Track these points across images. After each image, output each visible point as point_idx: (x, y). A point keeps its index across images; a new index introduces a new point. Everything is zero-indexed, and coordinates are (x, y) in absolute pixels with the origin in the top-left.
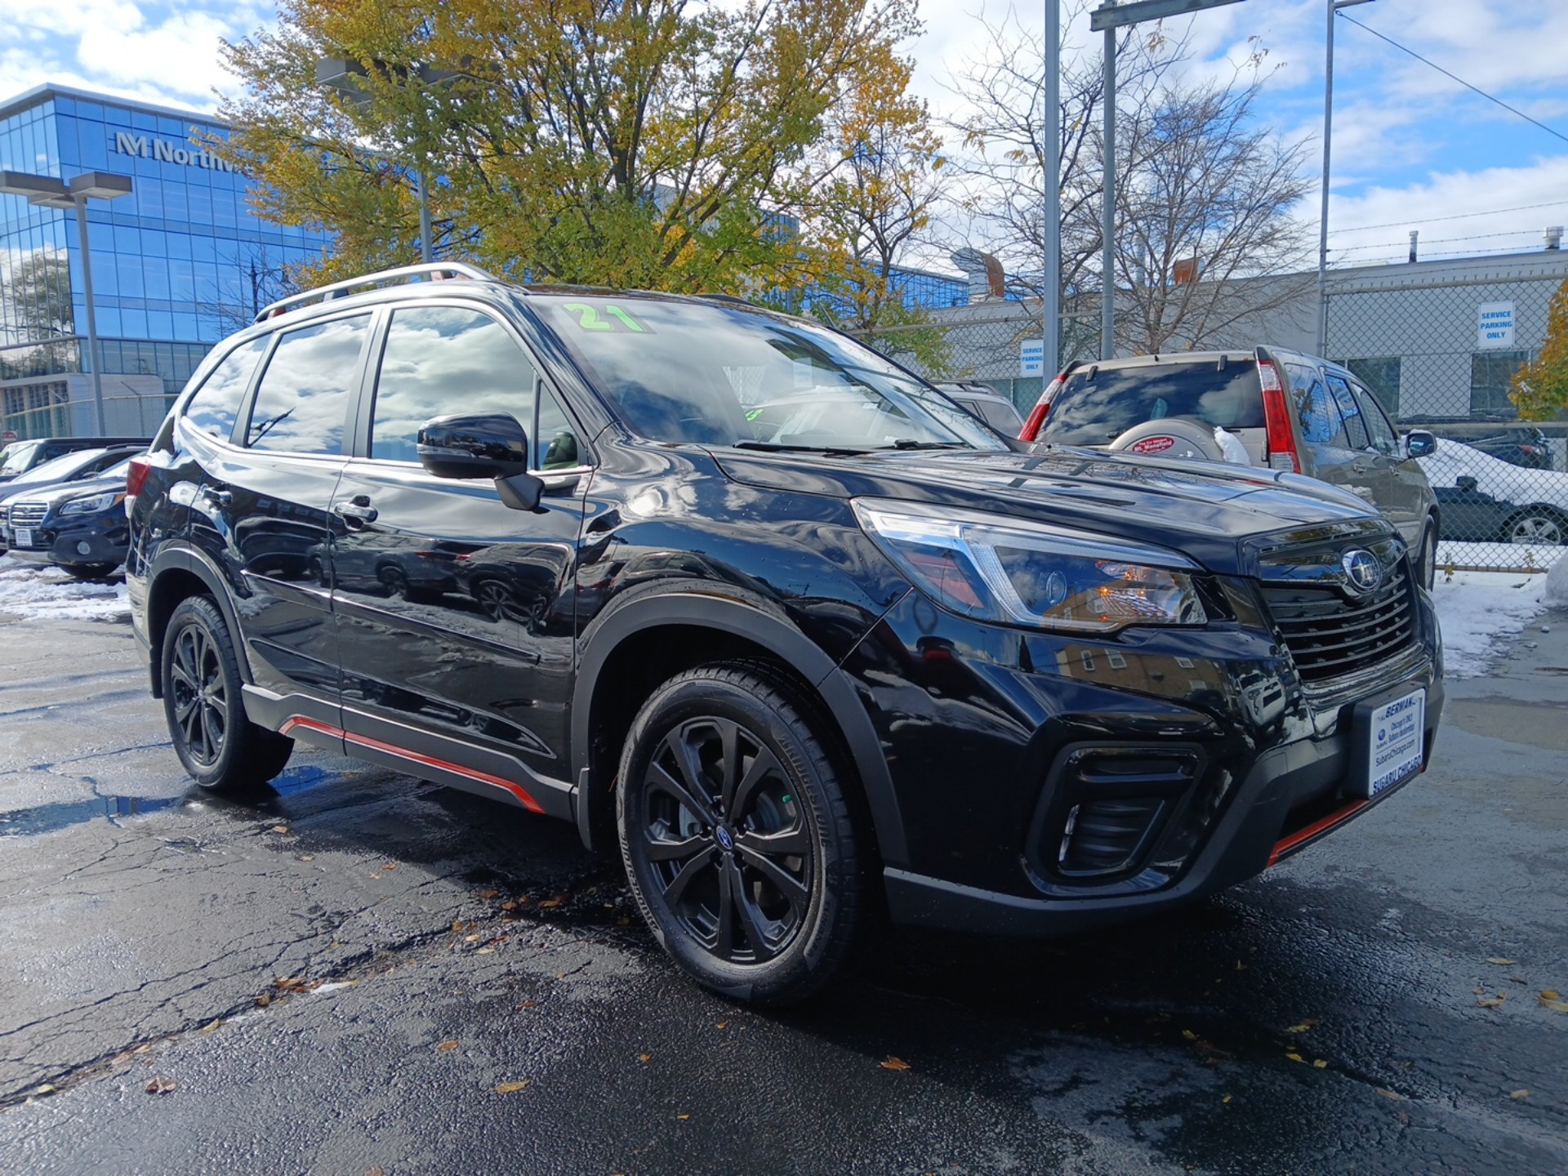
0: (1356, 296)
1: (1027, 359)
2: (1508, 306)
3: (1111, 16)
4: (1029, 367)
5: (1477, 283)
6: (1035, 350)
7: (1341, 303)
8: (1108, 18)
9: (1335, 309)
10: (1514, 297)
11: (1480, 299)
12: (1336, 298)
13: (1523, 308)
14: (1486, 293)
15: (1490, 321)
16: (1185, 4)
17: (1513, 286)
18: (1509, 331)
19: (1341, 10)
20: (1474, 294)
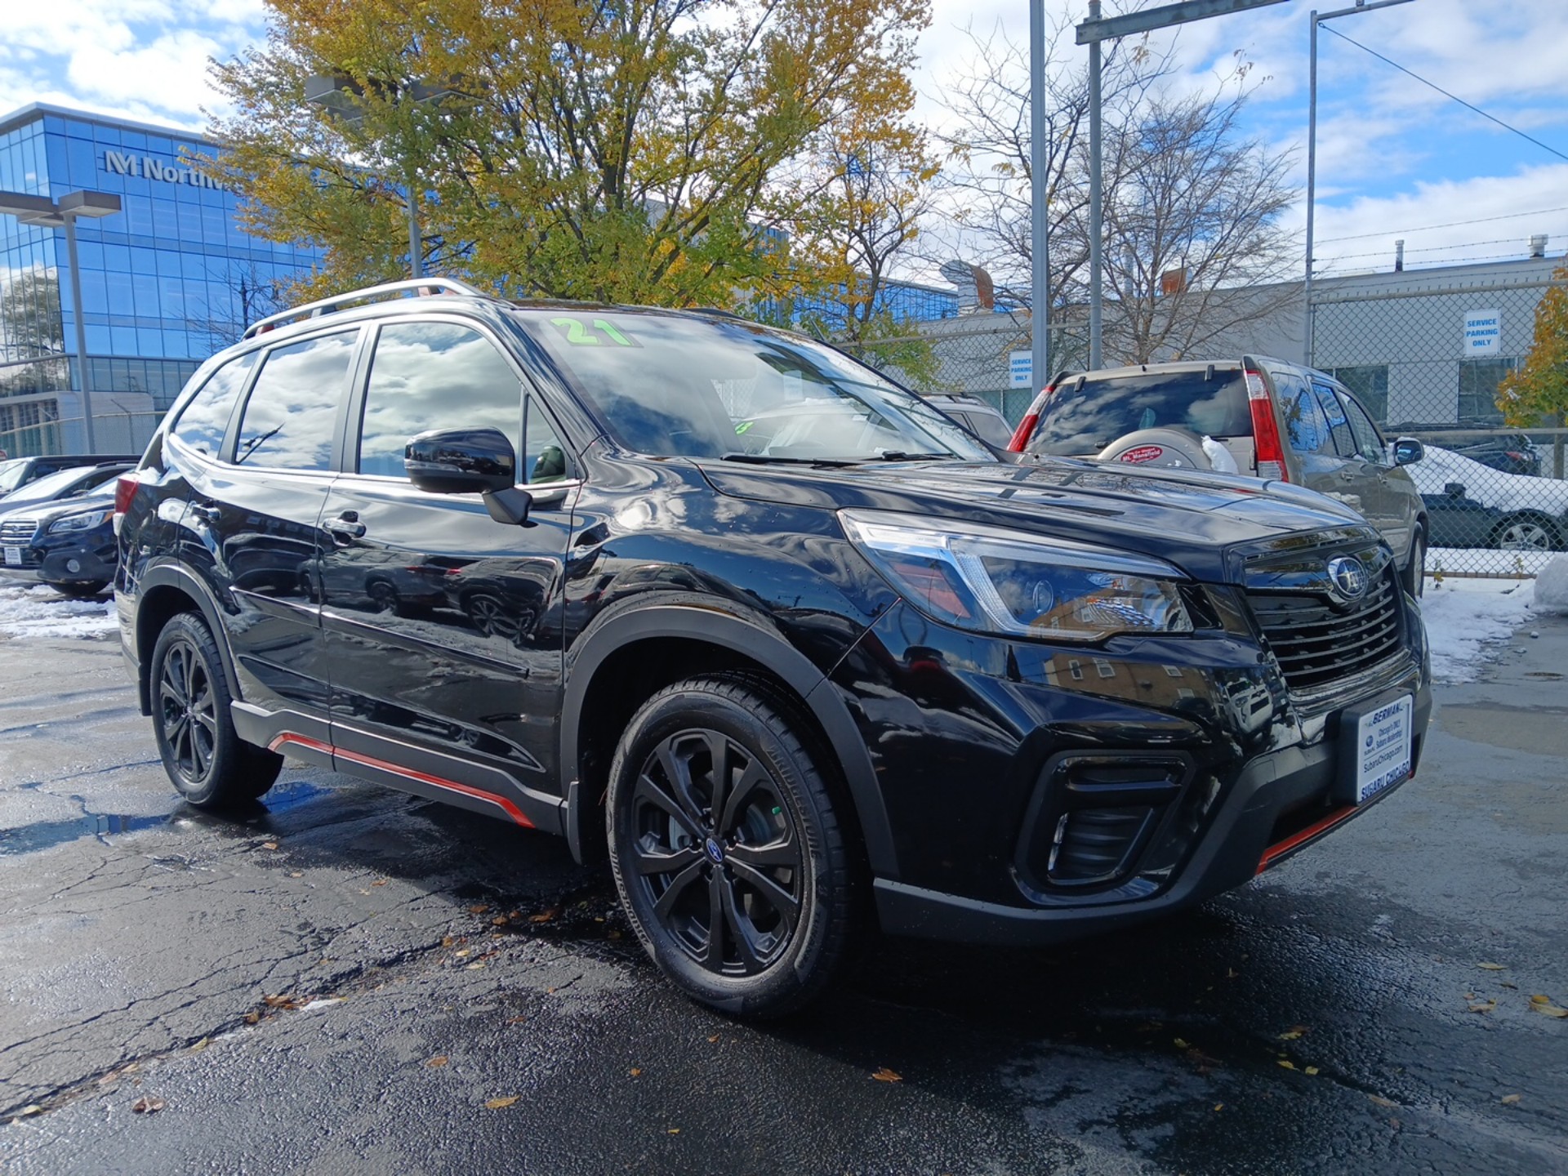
0: (1342, 305)
1: (1016, 370)
2: (1494, 314)
3: (1096, 30)
4: (1018, 378)
5: (1462, 291)
6: (1024, 361)
7: (1327, 312)
8: (1092, 32)
9: (1322, 318)
10: (1498, 304)
11: (1465, 307)
12: (1322, 307)
13: (1508, 315)
14: (1471, 301)
15: (1475, 328)
16: (1168, 16)
17: (1498, 294)
18: (1495, 338)
19: (1324, 22)
20: (1460, 302)
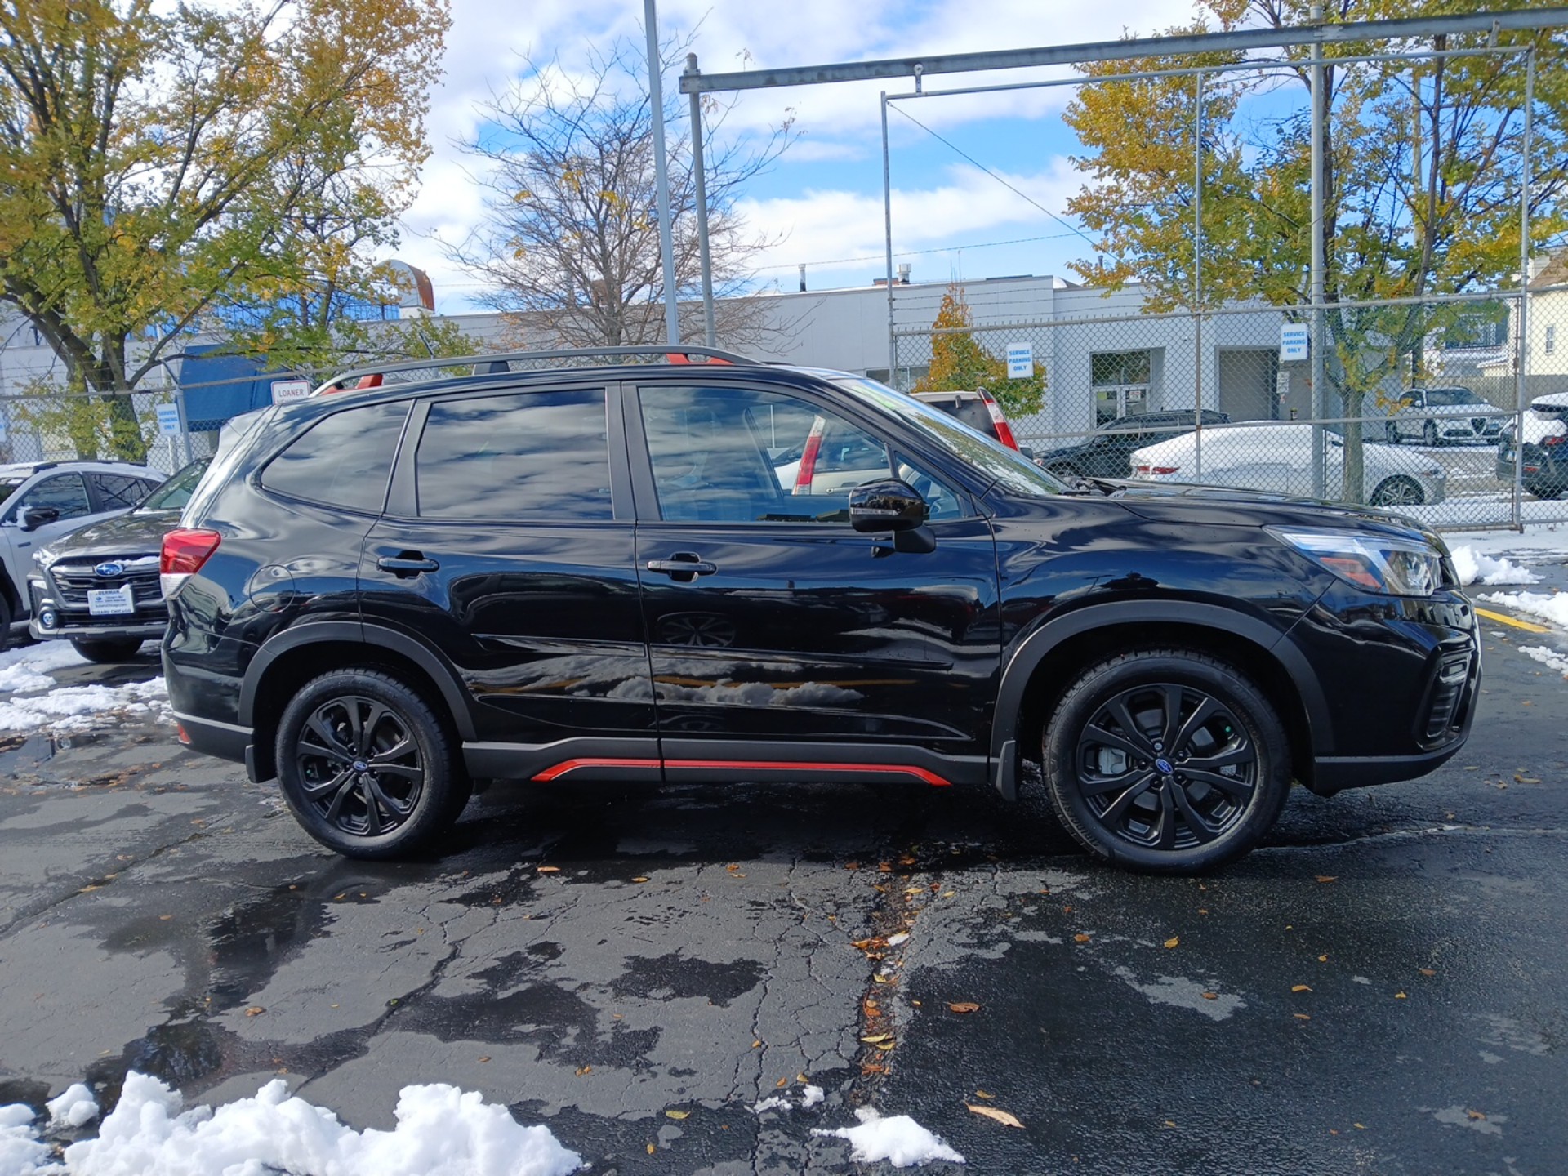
0: (917, 337)
2: (1027, 346)
3: (697, 82)
5: (1005, 328)
7: (906, 343)
8: (694, 84)
9: (902, 347)
10: (1030, 338)
11: (1007, 340)
12: (902, 338)
13: (1037, 347)
14: (1010, 336)
15: (1015, 357)
16: (762, 80)
17: (1029, 330)
18: (1029, 365)
19: (891, 101)
20: (1003, 337)
